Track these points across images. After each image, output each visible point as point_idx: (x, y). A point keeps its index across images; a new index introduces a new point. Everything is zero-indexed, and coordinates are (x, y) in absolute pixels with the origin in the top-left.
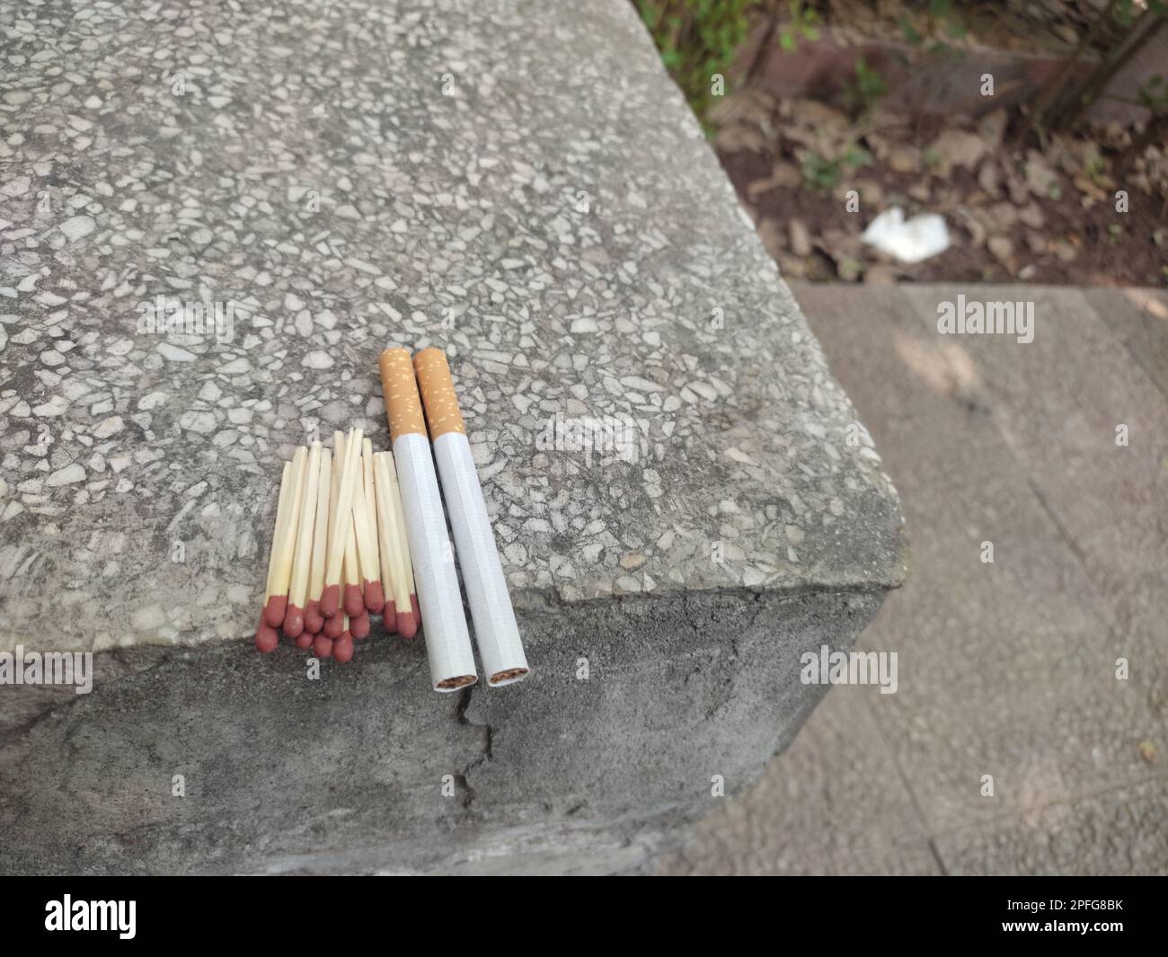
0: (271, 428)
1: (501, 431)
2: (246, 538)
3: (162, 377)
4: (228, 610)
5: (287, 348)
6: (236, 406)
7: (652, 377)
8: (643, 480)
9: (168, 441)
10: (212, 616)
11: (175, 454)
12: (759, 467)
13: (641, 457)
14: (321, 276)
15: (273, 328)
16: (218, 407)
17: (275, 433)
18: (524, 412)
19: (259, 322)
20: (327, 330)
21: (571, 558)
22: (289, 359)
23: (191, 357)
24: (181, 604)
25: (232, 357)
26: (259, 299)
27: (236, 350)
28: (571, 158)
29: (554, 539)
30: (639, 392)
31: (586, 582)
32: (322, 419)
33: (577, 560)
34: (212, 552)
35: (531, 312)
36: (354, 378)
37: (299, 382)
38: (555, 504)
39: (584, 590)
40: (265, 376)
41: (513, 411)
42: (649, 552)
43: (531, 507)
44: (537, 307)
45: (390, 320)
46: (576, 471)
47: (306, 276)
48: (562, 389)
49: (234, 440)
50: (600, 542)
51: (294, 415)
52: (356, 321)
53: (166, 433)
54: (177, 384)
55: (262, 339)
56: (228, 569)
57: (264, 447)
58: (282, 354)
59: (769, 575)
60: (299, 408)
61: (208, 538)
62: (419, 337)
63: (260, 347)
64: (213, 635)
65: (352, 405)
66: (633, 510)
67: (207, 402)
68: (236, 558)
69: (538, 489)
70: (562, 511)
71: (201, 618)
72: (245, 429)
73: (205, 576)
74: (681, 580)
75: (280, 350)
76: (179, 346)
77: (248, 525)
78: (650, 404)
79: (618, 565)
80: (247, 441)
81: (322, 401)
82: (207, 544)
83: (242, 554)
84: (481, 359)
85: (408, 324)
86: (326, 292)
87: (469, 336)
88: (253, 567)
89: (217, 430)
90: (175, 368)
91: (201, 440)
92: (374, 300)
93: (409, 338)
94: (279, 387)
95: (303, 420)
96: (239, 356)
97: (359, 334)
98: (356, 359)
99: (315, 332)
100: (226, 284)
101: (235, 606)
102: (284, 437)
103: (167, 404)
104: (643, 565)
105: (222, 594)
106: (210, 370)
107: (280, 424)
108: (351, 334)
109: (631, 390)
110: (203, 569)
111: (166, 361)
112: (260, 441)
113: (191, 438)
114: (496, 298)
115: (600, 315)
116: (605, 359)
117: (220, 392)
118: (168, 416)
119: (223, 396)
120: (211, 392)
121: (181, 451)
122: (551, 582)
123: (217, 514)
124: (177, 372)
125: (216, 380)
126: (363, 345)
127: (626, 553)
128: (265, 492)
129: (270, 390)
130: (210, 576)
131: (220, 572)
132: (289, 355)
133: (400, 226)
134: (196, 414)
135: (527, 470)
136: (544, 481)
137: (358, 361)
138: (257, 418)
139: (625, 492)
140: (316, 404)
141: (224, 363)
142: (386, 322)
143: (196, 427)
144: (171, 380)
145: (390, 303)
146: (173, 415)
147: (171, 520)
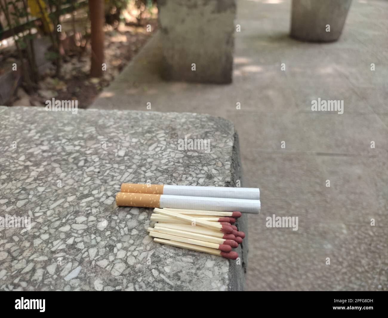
0: (133, 244)
1: (160, 181)
2: (184, 259)
3: (86, 280)
4: (216, 268)
5: (91, 234)
6: (116, 255)
7: (151, 144)
8: (191, 155)
9: (125, 281)
10: (218, 273)
11: (133, 279)
12: (193, 133)
13: (182, 154)
14: (55, 217)
15: (76, 237)
16: (113, 261)
17: (135, 244)
18: (154, 174)
19: (70, 241)
20: (87, 220)
21: (216, 176)
22: (97, 234)
23: (79, 268)
24: (211, 282)
25: (86, 254)
26: (56, 240)
27: (83, 252)
28: (36, 137)
29: (207, 178)
30: (156, 148)
31: (225, 175)
32: (135, 228)
33: (217, 175)
34: (188, 271)
35: (109, 163)
36: (117, 216)
37: (111, 233)
38: (194, 175)
39: (228, 176)
40: (103, 243)
41: (152, 177)
42: (217, 160)
43: (194, 181)
44: (107, 162)
45: (92, 200)
46: (183, 168)
47: (52, 222)
48: (147, 164)
49: (134, 258)
50: (211, 169)
51: (129, 236)
52: (88, 211)
53: (120, 281)
54: (93, 275)
55: (80, 242)
56: (197, 266)
57: (142, 248)
58: (93, 236)
59: (230, 141)
60: (125, 234)
61: (181, 271)
62: (105, 194)
63: (85, 243)
64: (226, 274)
65: (131, 218)
66: (201, 160)
67: (108, 265)
68: (193, 263)
69: (187, 178)
70: (197, 174)
71: (218, 277)
72: (129, 254)
73: (199, 274)
74: (229, 157)
75: (91, 237)
76: (70, 272)
77: (178, 257)
78: (162, 147)
79: (220, 167)
80: (135, 253)
81: (125, 227)
82: (184, 272)
83: (192, 261)
84: (125, 180)
85: (96, 196)
86: (65, 217)
87: (112, 181)
88: (198, 258)
89: (126, 262)
90: (83, 275)
91: (129, 269)
92: (78, 204)
93: (104, 197)
94: (111, 239)
95: (132, 234)
96: (87, 251)
97: (94, 211)
98: (108, 214)
99: (87, 224)
100: (40, 250)
101: (215, 265)
102: (138, 241)
103: (103, 279)
104: (221, 162)
105: (209, 269)
106: (90, 262)
107: (131, 242)
108: (93, 213)
109: (154, 149)
110: (196, 274)
111: (77, 278)
112: (138, 249)
113: (127, 272)
114: (97, 170)
115: (119, 148)
116: (139, 152)
117: (105, 260)
118: (110, 280)
119: (107, 259)
120: (103, 263)
121: (132, 277)
122: (223, 182)
123: (170, 267)
124: (86, 274)
125: (98, 260)
126: (101, 210)
127: (217, 164)
128: (164, 250)
129: (111, 243)
130: (199, 272)
131: (198, 269)
132: (95, 234)
133: (41, 189)
134: (114, 270)
135: (179, 179)
136: (184, 176)
137: (109, 213)
138: (125, 249)
139: (194, 160)
140: (126, 229)
141: (88, 256)
142: (93, 202)
143: (121, 271)
144: (89, 277)
145: (83, 199)
146: (111, 278)
147: (168, 284)
